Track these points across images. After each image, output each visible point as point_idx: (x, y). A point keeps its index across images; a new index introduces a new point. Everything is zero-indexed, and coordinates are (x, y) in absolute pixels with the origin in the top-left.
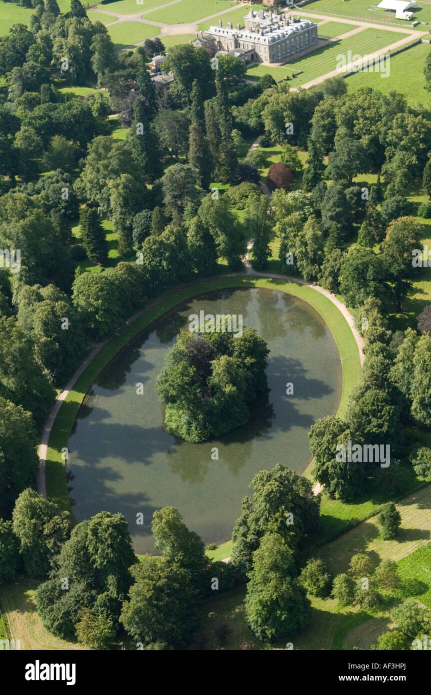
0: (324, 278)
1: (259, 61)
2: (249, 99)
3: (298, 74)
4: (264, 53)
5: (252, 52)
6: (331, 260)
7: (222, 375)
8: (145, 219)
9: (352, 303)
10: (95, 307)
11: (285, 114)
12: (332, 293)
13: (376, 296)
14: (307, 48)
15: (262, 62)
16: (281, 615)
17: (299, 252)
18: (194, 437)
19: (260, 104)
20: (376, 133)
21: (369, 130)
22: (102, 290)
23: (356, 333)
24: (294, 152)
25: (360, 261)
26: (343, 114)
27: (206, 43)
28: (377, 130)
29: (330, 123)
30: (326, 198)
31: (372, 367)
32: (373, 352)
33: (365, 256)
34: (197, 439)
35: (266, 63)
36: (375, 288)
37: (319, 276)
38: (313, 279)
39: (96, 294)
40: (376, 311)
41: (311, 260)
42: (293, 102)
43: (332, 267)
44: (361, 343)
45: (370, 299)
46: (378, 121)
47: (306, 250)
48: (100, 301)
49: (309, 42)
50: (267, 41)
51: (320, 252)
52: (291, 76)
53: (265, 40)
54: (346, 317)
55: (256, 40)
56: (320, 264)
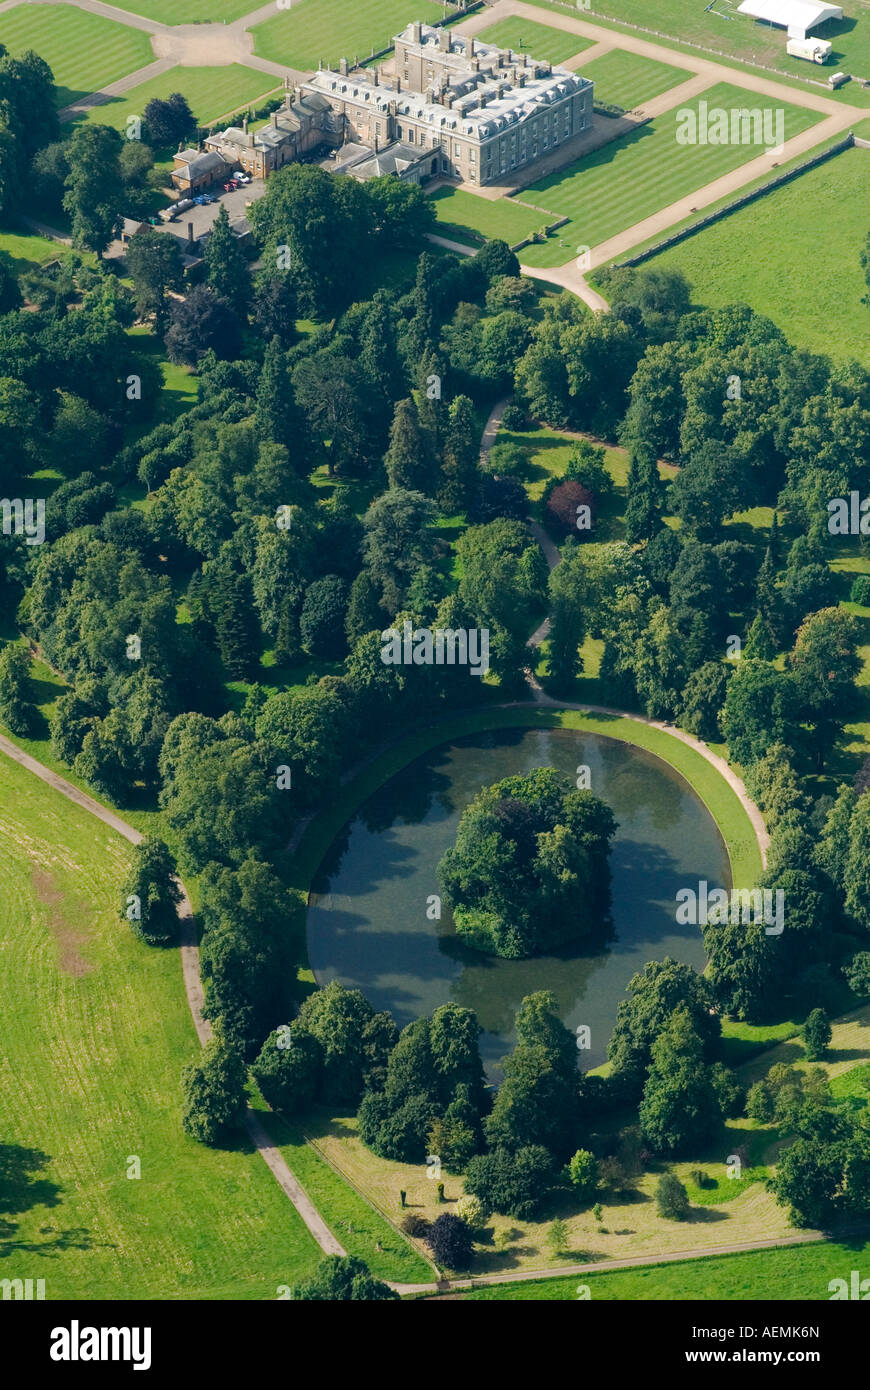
0: (687, 714)
1: (451, 176)
2: (461, 304)
3: (558, 226)
4: (466, 160)
6: (701, 681)
7: (555, 856)
9: (743, 757)
10: (304, 753)
11: (570, 366)
12: (699, 739)
13: (786, 742)
14: (567, 143)
15: (461, 180)
17: (643, 666)
18: (510, 950)
20: (769, 428)
21: (754, 421)
22: (316, 723)
23: (750, 807)
24: (598, 458)
25: (760, 685)
26: (700, 385)
27: (311, 117)
28: (769, 422)
29: (670, 396)
30: (680, 563)
31: (787, 842)
32: (787, 824)
33: (767, 676)
34: (516, 953)
35: (471, 184)
36: (784, 728)
37: (676, 708)
38: (665, 715)
39: (309, 730)
40: (787, 766)
41: (665, 679)
42: (590, 346)
43: (703, 694)
44: (758, 821)
45: (776, 748)
46: (771, 403)
47: (655, 661)
48: (314, 743)
49: (571, 125)
50: (476, 133)
51: (680, 667)
52: (542, 232)
53: (470, 130)
54: (729, 781)
55: (445, 126)
56: (680, 689)
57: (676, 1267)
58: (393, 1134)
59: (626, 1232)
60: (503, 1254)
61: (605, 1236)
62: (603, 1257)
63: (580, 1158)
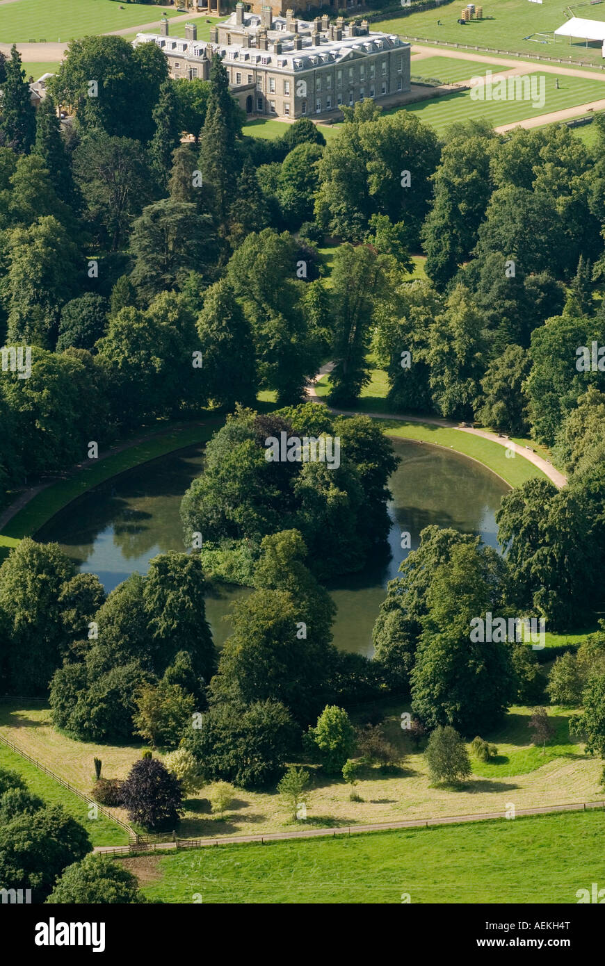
0: (487, 406)
1: (266, 113)
4: (281, 94)
5: (251, 92)
6: (503, 366)
7: (320, 471)
8: (91, 309)
11: (369, 166)
12: (501, 434)
14: (384, 98)
15: (276, 116)
16: (475, 665)
17: (437, 355)
19: (303, 157)
28: (583, 186)
35: (286, 118)
37: (474, 402)
41: (461, 368)
42: (390, 138)
43: (505, 380)
45: (589, 393)
47: (450, 347)
49: (388, 84)
50: (290, 66)
51: (478, 354)
53: (285, 63)
54: (535, 463)
55: (260, 63)
56: (478, 378)
57: (450, 829)
58: (91, 705)
59: (385, 801)
60: (222, 821)
61: (359, 805)
62: (353, 822)
63: (330, 714)
